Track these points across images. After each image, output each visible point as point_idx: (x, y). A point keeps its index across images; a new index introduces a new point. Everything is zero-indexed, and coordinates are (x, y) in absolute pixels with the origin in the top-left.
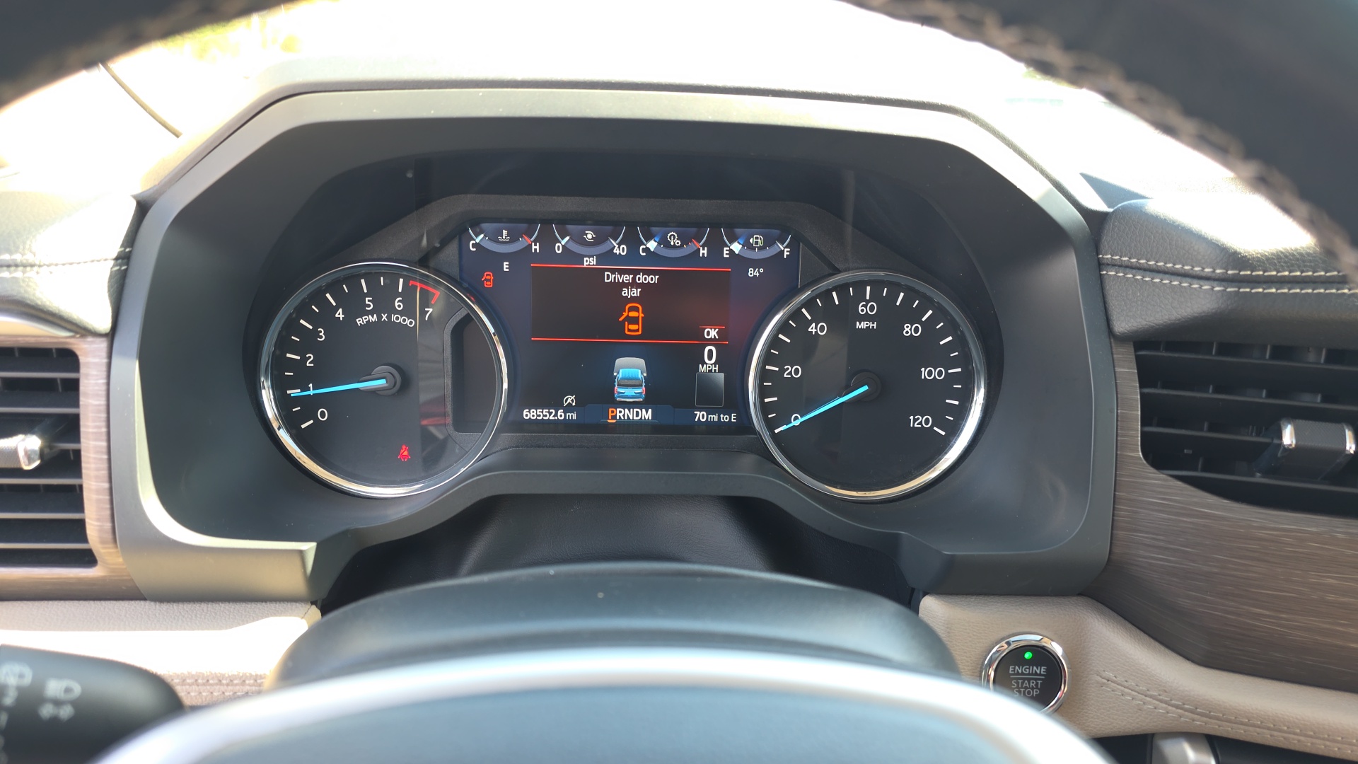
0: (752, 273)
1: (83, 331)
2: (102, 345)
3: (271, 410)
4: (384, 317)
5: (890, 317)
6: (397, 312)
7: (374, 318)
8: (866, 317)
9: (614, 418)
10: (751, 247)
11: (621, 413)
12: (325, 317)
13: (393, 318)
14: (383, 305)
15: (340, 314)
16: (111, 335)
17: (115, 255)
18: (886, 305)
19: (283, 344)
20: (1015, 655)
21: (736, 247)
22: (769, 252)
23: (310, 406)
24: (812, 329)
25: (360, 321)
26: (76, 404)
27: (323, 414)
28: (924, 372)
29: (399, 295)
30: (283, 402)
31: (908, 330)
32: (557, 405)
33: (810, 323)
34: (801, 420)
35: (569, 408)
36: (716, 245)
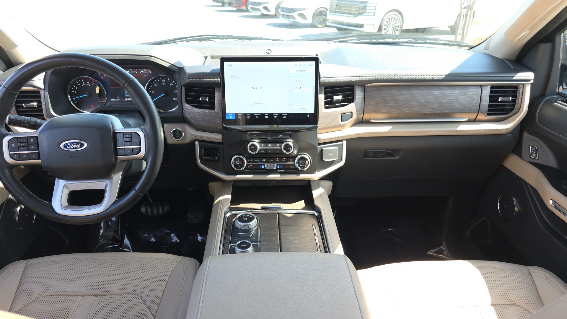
0: (145, 76)
1: (40, 89)
2: (43, 90)
3: (70, 99)
4: (86, 85)
5: (167, 83)
6: (88, 84)
7: (85, 85)
8: (163, 83)
9: (126, 100)
10: (144, 72)
11: (127, 99)
12: (77, 85)
13: (88, 85)
14: (86, 83)
15: (79, 84)
16: (44, 89)
17: (43, 78)
18: (166, 80)
19: (71, 89)
20: (175, 131)
21: (142, 72)
22: (147, 72)
23: (76, 100)
24: (155, 85)
25: (82, 85)
26: (41, 99)
27: (79, 100)
28: (174, 91)
29: (88, 81)
30: (72, 98)
31: (171, 84)
32: (116, 98)
33: (154, 84)
34: (155, 99)
35: (118, 99)
36: (138, 72)
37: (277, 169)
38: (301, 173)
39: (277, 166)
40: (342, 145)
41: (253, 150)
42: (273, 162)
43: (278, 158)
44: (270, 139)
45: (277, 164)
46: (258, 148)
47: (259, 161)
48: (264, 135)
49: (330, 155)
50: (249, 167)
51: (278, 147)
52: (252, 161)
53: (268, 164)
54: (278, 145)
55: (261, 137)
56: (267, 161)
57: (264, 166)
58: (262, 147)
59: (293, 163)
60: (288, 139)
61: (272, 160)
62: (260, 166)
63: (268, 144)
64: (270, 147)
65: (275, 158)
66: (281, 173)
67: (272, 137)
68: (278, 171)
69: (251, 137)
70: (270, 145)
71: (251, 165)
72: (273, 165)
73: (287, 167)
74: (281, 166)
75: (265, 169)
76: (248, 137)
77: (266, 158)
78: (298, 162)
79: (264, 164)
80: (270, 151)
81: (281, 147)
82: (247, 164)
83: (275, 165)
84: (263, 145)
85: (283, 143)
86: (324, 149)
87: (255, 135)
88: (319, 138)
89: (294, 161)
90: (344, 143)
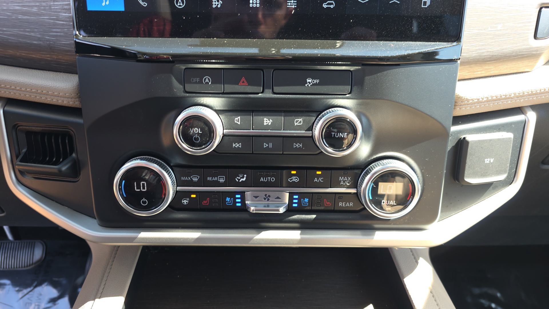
37: (290, 210)
38: (376, 226)
39: (291, 199)
40: (524, 124)
41: (196, 139)
42: (278, 184)
43: (294, 172)
44: (268, 94)
45: (291, 195)
46: (220, 131)
47: (222, 181)
48: (243, 79)
49: (487, 161)
50: (185, 202)
51: (299, 128)
52: (195, 179)
53: (257, 193)
54: (299, 121)
55: (229, 88)
56: (251, 183)
57: (243, 199)
58: (237, 127)
59: (353, 191)
60: (342, 95)
61: (273, 180)
62: (228, 199)
63: (257, 118)
64: (267, 127)
65: (285, 172)
66: (304, 226)
67: (277, 89)
68: (296, 217)
69: (189, 87)
70: (267, 121)
71: (193, 196)
72: (277, 194)
73: (328, 204)
74: (306, 200)
75: (244, 208)
76: (178, 89)
77: (250, 171)
78: (375, 190)
79: (242, 194)
80: (265, 145)
81: (311, 128)
82: (177, 193)
83: (284, 196)
84: (238, 120)
85: (319, 112)
86: (469, 138)
87: (207, 79)
88: (459, 98)
89: (355, 184)
90: (532, 117)
